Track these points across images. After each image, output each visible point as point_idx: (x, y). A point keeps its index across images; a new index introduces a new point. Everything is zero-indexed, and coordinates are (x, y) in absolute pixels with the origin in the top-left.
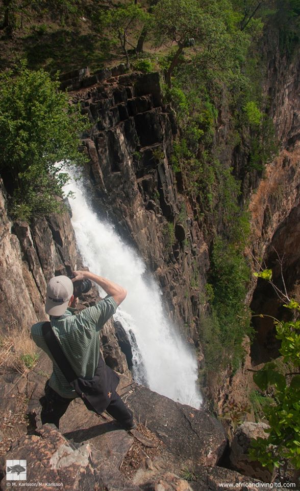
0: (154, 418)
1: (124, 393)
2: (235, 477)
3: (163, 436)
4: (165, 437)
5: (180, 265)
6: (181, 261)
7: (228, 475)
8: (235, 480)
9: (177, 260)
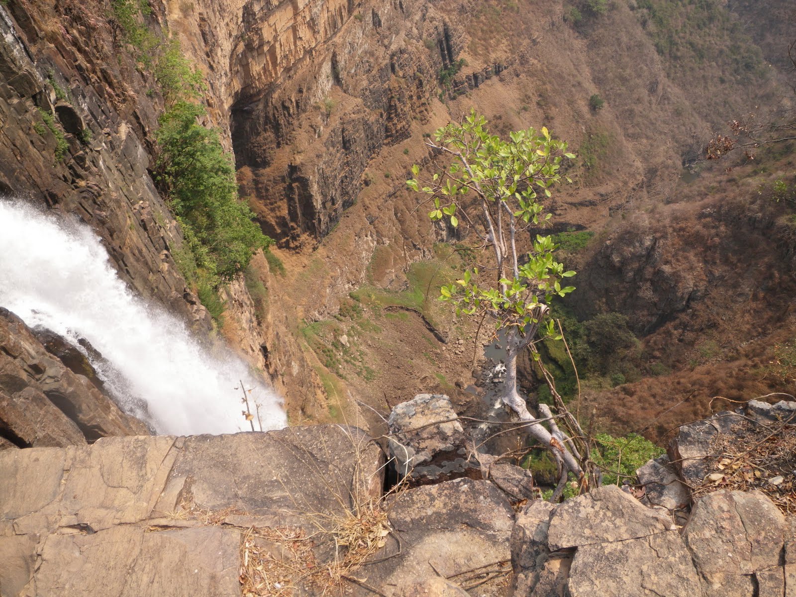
0: (248, 477)
1: (171, 466)
2: (427, 494)
3: (281, 497)
4: (285, 498)
5: (97, 177)
6: (94, 169)
7: (415, 497)
8: (428, 498)
9: (86, 169)
